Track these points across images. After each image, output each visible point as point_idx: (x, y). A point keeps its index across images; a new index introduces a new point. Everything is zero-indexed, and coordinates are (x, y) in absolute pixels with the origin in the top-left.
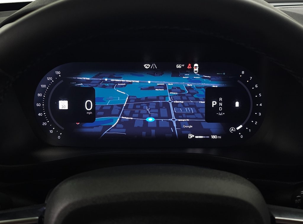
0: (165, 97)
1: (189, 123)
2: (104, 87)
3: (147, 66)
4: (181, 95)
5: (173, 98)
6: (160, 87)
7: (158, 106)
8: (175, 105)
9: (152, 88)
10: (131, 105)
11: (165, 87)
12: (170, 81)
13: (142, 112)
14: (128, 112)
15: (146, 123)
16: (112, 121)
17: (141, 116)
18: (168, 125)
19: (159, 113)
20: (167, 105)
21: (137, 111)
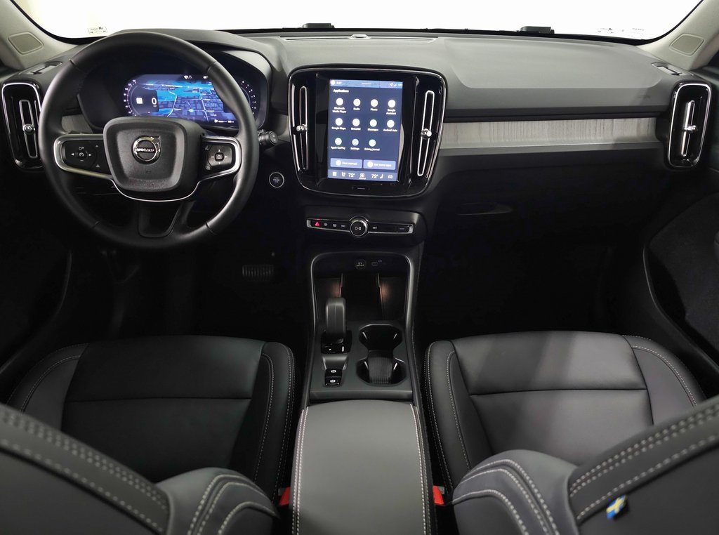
0: (199, 97)
1: (215, 113)
2: (162, 90)
3: (186, 77)
4: (208, 96)
5: (203, 97)
6: (195, 90)
7: (195, 102)
8: (205, 102)
9: (191, 91)
10: (179, 101)
11: (198, 90)
12: (201, 86)
13: (186, 105)
14: (177, 106)
15: (189, 113)
16: (168, 111)
17: (185, 108)
18: (202, 114)
19: (196, 107)
20: (200, 101)
21: (183, 105)
